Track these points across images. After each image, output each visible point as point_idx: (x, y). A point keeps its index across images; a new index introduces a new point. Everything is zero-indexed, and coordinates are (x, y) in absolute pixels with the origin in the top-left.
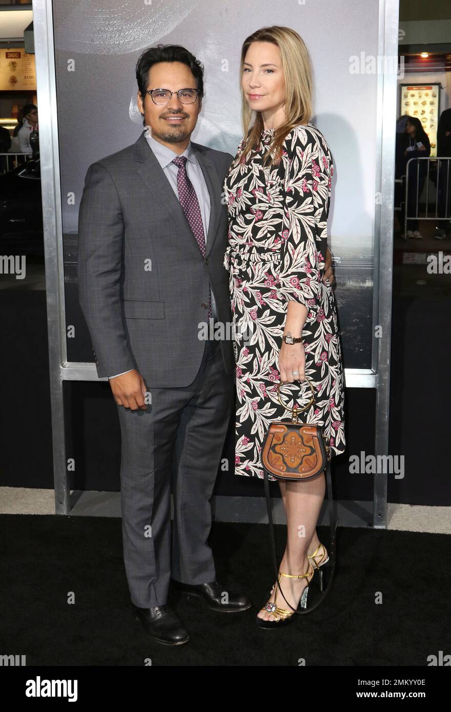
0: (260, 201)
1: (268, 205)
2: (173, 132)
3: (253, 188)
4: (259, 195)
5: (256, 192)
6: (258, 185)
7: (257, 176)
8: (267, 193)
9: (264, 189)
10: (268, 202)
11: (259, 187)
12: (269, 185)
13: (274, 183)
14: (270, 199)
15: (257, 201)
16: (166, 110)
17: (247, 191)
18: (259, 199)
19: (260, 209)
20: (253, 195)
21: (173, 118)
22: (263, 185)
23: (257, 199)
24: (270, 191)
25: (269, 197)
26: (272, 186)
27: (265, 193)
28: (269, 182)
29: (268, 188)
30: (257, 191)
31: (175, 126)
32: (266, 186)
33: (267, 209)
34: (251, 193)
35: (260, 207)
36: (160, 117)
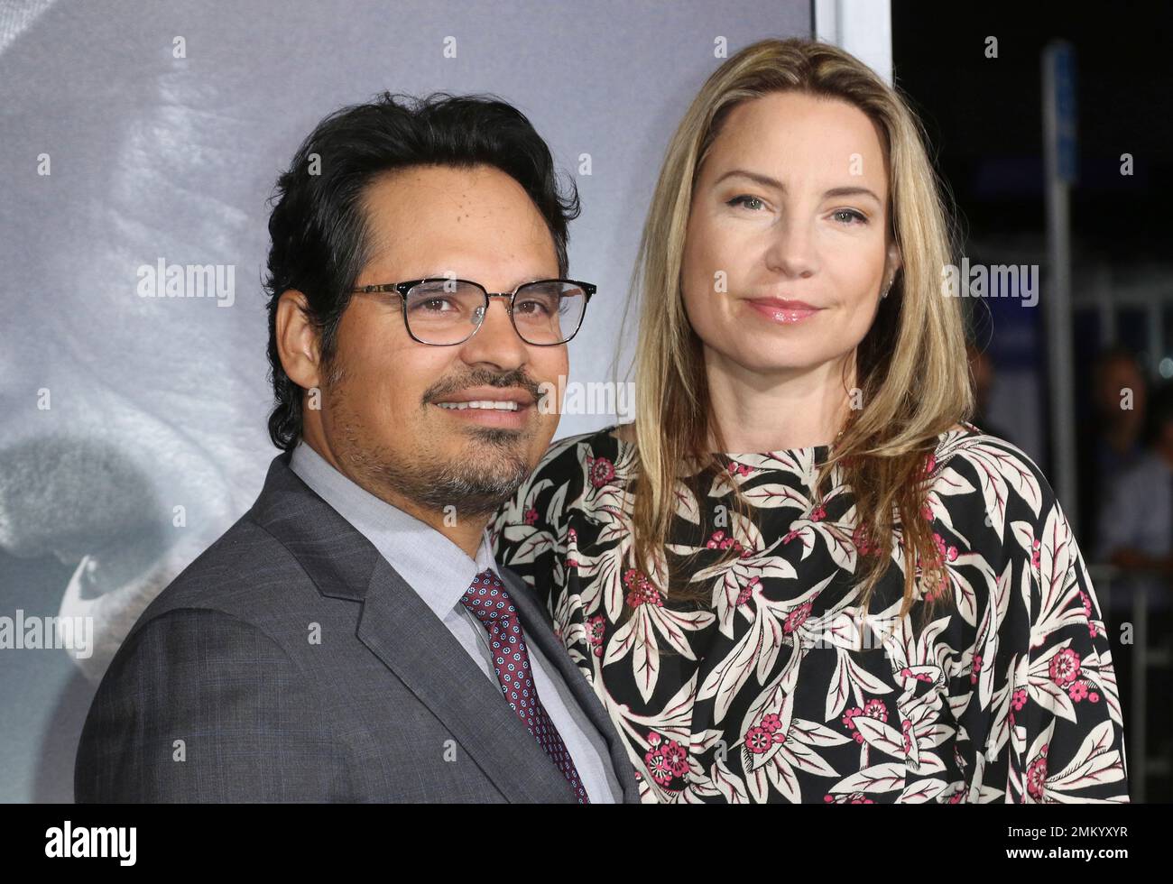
0: (877, 757)
1: (901, 770)
2: (488, 465)
3: (842, 704)
4: (870, 729)
5: (859, 722)
6: (863, 692)
7: (851, 653)
8: (902, 718)
9: (890, 702)
10: (902, 756)
11: (868, 697)
12: (912, 684)
13: (935, 674)
14: (909, 743)
15: (864, 758)
16: (454, 372)
17: (818, 716)
18: (872, 750)
19: (870, 789)
20: (847, 733)
21: (486, 405)
22: (884, 689)
23: (865, 747)
24: (911, 710)
25: (907, 736)
26: (924, 686)
27: (893, 721)
28: (915, 671)
29: (904, 698)
30: (863, 714)
31: (496, 436)
32: (899, 691)
33: (901, 784)
34: (837, 725)
35: (874, 781)
36: (429, 398)
